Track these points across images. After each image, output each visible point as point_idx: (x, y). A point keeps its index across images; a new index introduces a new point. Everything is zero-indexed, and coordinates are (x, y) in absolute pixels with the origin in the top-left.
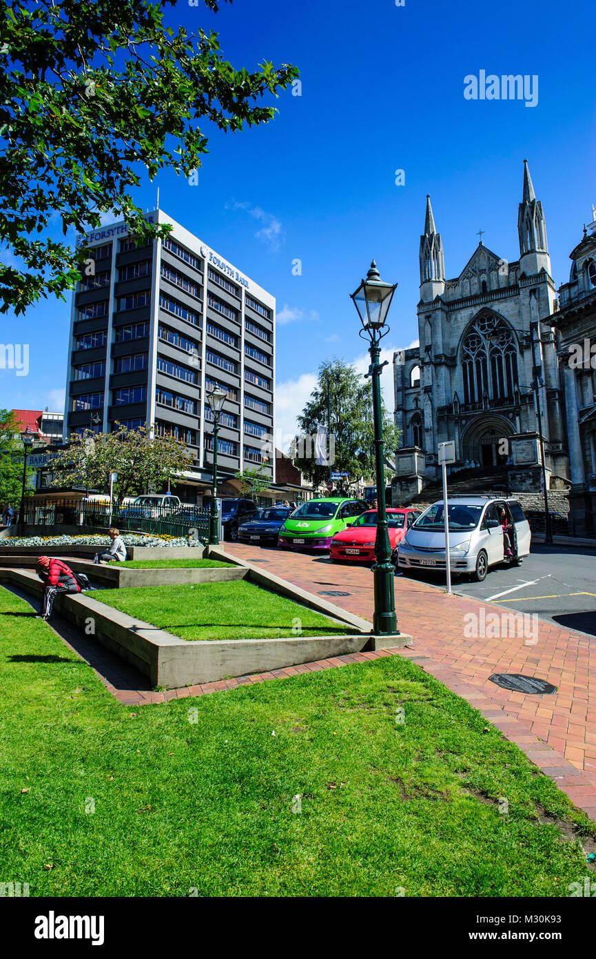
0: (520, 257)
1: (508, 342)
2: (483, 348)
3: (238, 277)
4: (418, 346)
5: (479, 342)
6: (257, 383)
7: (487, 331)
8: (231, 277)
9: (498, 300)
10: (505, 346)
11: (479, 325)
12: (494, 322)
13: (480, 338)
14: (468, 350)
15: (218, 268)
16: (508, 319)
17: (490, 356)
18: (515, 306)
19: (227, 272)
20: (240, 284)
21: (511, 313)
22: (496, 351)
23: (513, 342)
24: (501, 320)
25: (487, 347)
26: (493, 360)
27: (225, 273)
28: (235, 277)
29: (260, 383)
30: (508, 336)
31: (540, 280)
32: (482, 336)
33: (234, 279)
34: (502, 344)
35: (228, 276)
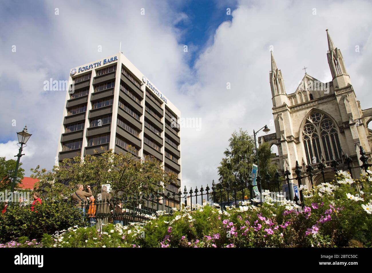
0: (332, 79)
1: (331, 127)
2: (316, 131)
3: (161, 96)
4: (275, 132)
5: (313, 128)
6: (171, 159)
7: (317, 121)
8: (158, 96)
9: (321, 103)
10: (330, 129)
11: (311, 118)
12: (320, 116)
13: (313, 126)
14: (306, 133)
15: (151, 90)
16: (329, 114)
17: (321, 135)
18: (332, 106)
19: (156, 93)
20: (162, 100)
21: (332, 110)
22: (324, 133)
23: (334, 127)
24: (325, 115)
25: (318, 131)
26: (323, 139)
27: (155, 94)
28: (160, 97)
29: (173, 158)
30: (331, 124)
31: (348, 90)
32: (314, 125)
33: (159, 98)
34: (328, 128)
35: (156, 95)
